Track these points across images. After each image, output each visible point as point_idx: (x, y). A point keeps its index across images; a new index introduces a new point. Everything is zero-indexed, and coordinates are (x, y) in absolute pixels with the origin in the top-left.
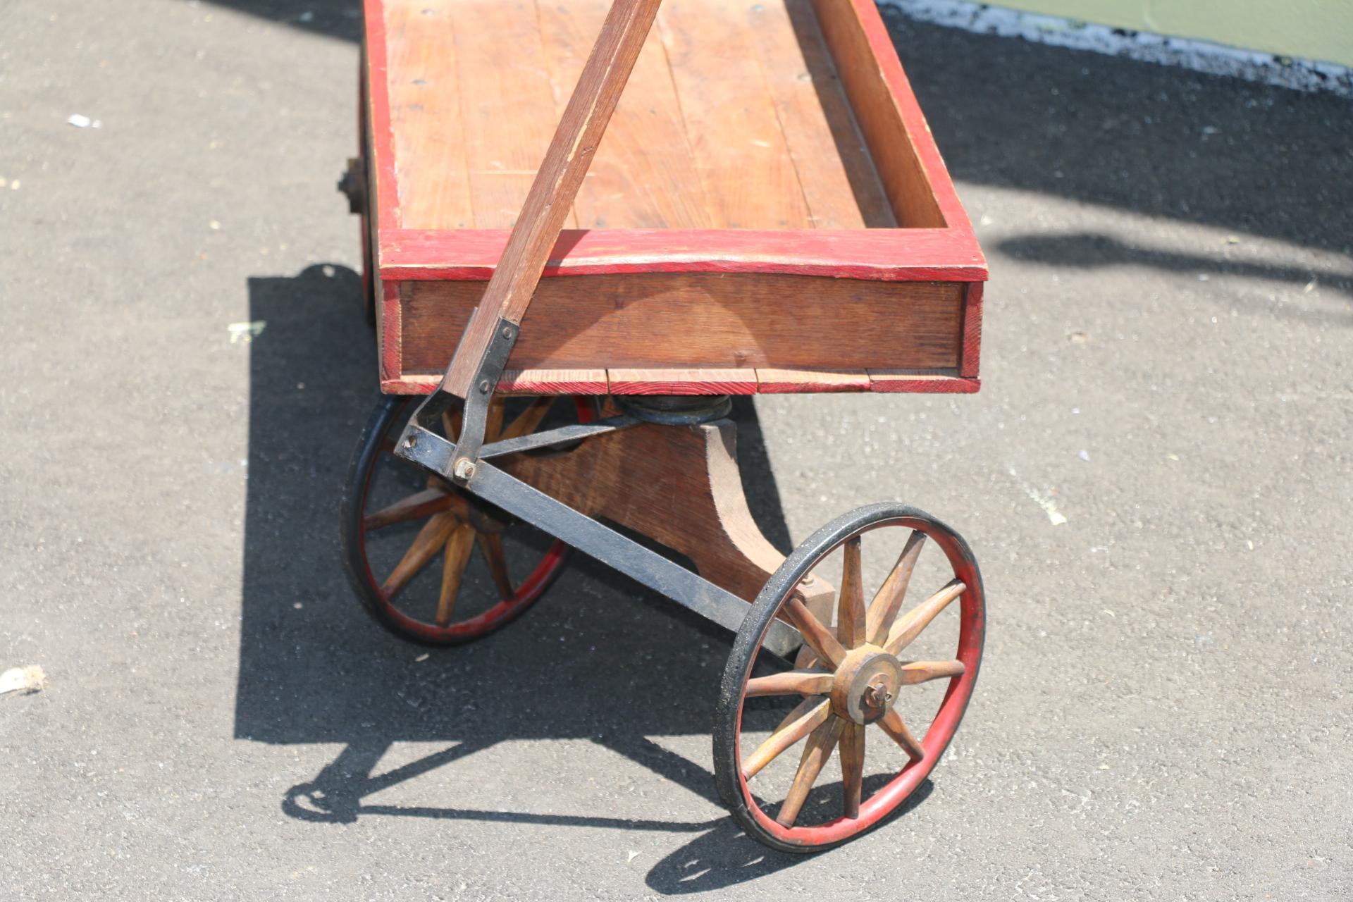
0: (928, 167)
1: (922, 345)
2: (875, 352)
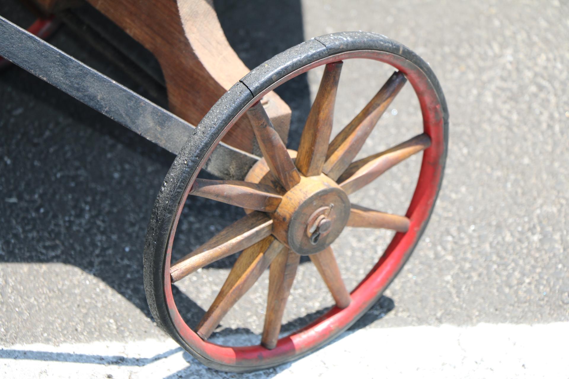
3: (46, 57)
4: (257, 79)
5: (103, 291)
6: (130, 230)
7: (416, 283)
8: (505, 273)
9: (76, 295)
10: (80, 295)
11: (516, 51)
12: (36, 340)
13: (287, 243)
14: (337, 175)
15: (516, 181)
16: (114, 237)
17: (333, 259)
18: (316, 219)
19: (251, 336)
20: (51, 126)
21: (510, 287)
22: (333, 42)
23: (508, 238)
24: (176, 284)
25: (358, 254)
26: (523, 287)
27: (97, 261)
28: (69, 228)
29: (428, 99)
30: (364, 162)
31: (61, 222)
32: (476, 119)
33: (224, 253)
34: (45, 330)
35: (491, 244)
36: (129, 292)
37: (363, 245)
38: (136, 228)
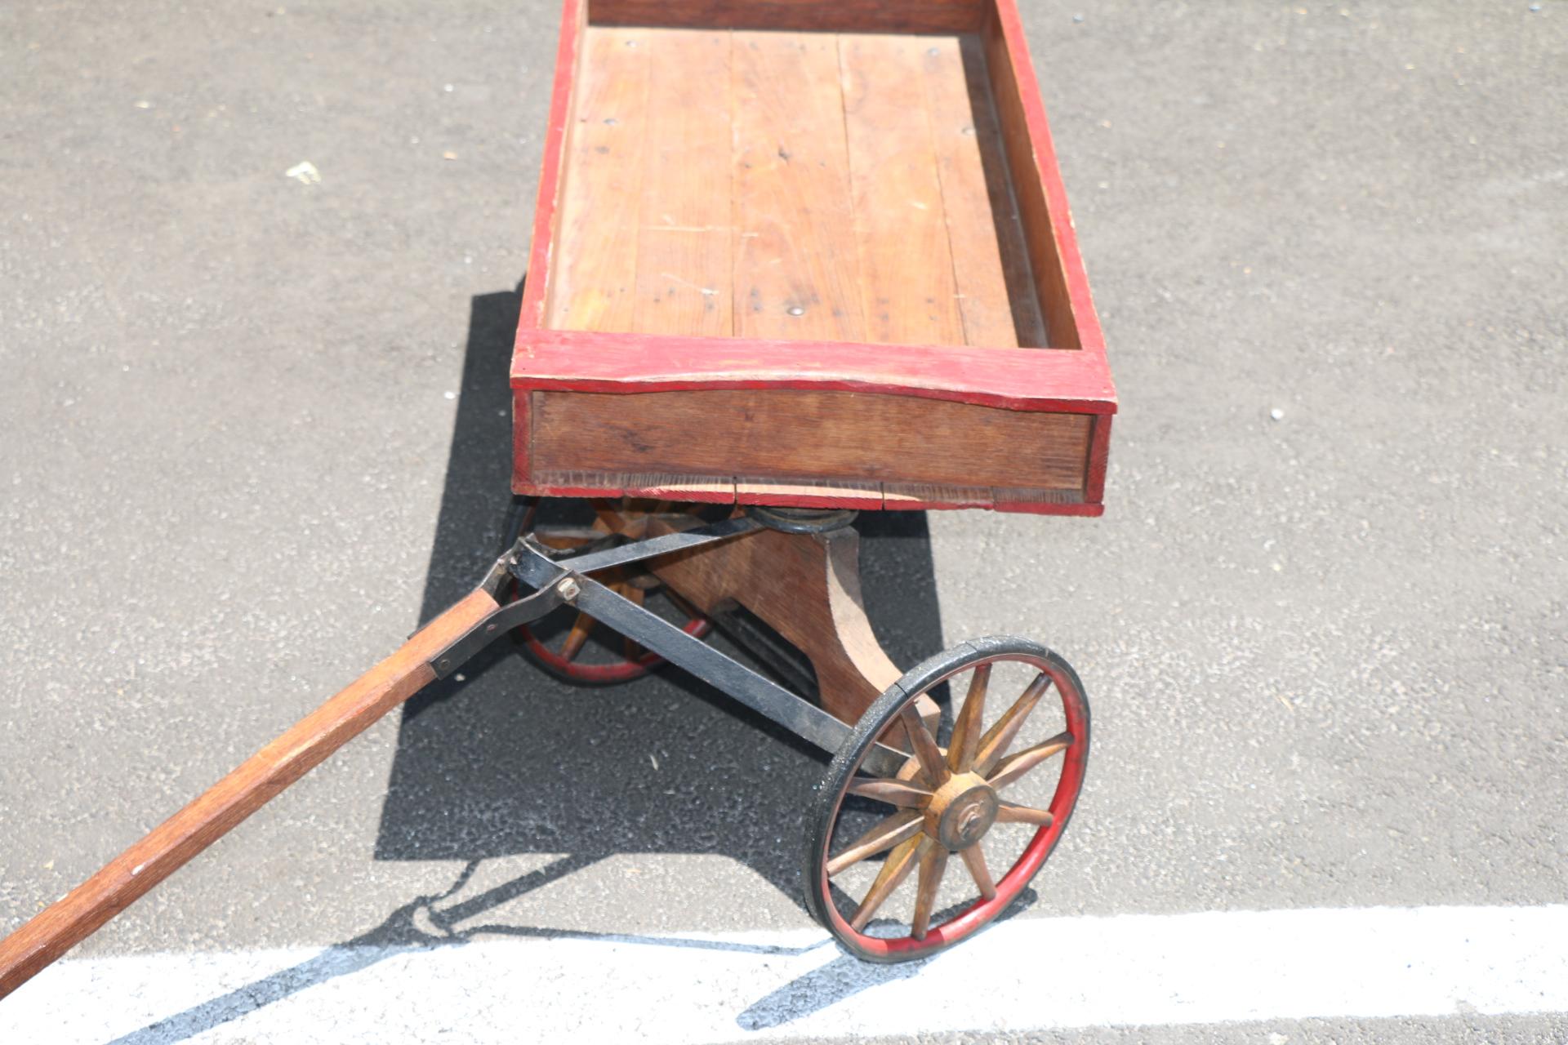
0: (1069, 272)
1: (1049, 467)
2: (1002, 472)
3: (710, 660)
4: (911, 681)
5: (757, 881)
6: (781, 822)
7: (1057, 875)
8: (1142, 865)
9: (731, 885)
10: (736, 884)
11: (1141, 650)
12: (695, 928)
13: (938, 838)
14: (985, 772)
15: (1148, 774)
16: (766, 828)
17: (980, 853)
18: (966, 815)
19: (899, 927)
20: (705, 721)
21: (1147, 878)
22: (982, 644)
23: (1144, 831)
24: (833, 879)
25: (1000, 846)
26: (1160, 879)
27: (750, 852)
28: (723, 819)
29: (1071, 699)
30: (1011, 758)
31: (716, 814)
32: (1107, 714)
33: (878, 848)
34: (704, 919)
35: (1127, 836)
36: (782, 882)
37: (1004, 837)
38: (787, 820)
